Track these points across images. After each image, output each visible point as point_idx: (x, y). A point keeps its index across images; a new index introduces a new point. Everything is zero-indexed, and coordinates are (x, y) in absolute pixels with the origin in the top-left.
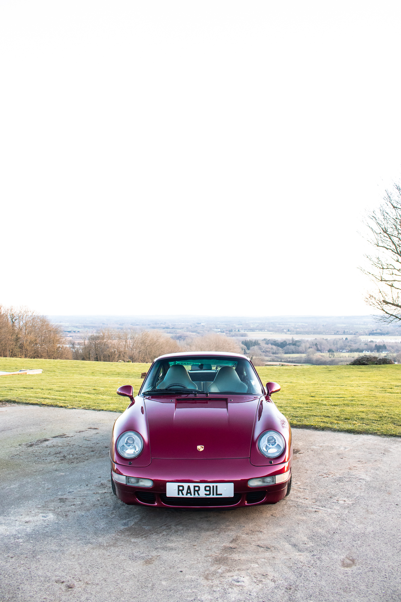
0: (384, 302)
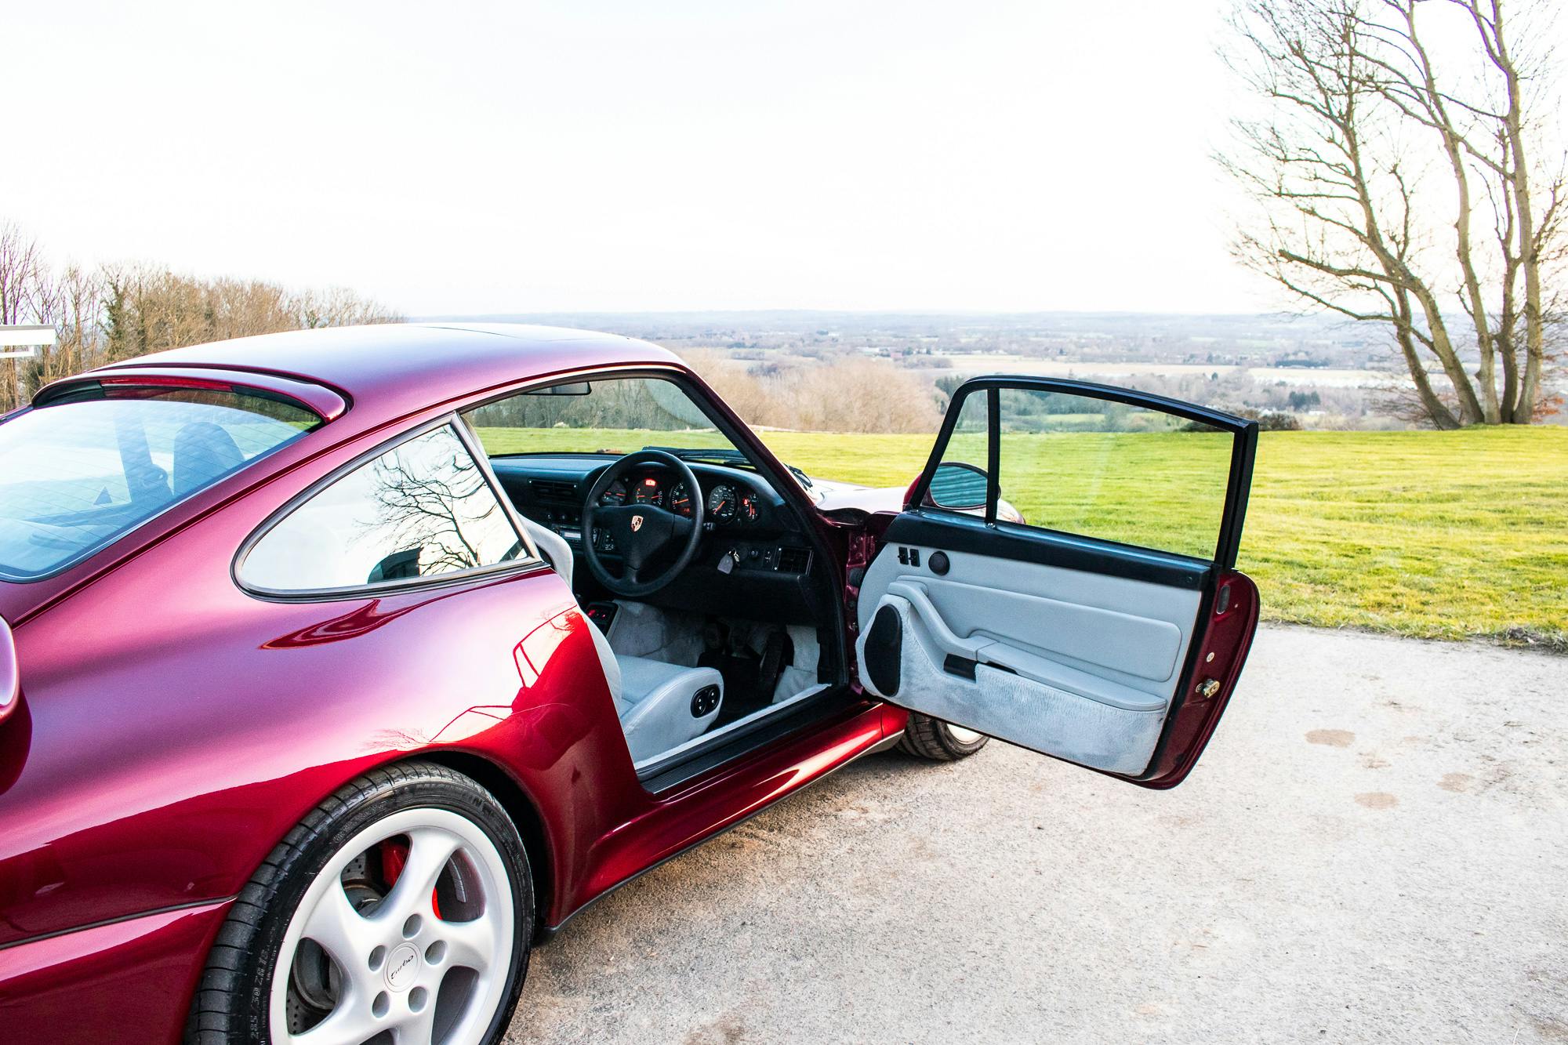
0: (1281, 256)
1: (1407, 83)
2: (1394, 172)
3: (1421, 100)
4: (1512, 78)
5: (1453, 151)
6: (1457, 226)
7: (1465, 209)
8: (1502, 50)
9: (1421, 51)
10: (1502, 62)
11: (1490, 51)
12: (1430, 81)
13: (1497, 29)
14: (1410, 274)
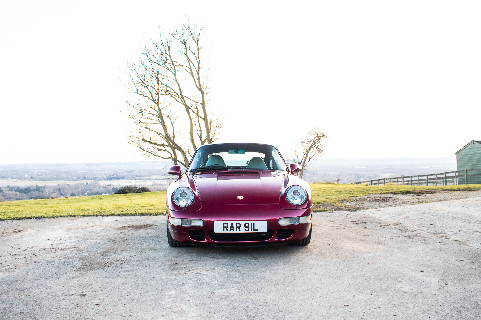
0: (143, 140)
1: (175, 92)
2: (168, 117)
3: (179, 97)
4: (203, 93)
5: (188, 112)
6: (190, 132)
7: (192, 128)
8: (200, 86)
9: (178, 84)
10: (200, 89)
11: (197, 86)
12: (181, 93)
13: (199, 80)
14: (178, 146)
